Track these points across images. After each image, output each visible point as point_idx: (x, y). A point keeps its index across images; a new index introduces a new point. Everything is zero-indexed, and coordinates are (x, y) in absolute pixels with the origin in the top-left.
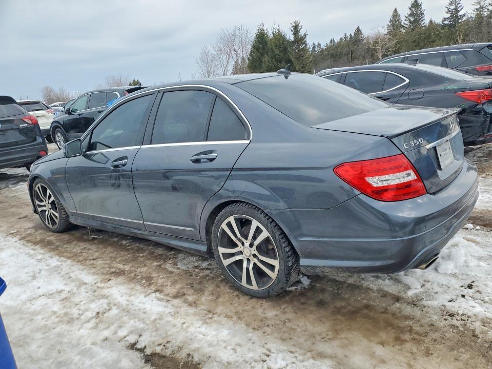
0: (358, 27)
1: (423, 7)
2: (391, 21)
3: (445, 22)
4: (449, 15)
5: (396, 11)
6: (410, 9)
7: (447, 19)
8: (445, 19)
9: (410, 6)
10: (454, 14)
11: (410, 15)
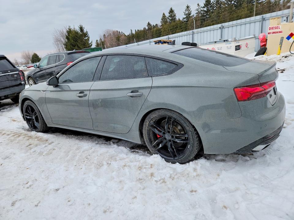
0: (149, 22)
1: (175, 12)
2: (162, 19)
3: (184, 20)
4: (185, 16)
5: (164, 14)
6: (169, 13)
7: (185, 18)
8: (184, 18)
9: (169, 12)
10: (188, 16)
11: (169, 16)
